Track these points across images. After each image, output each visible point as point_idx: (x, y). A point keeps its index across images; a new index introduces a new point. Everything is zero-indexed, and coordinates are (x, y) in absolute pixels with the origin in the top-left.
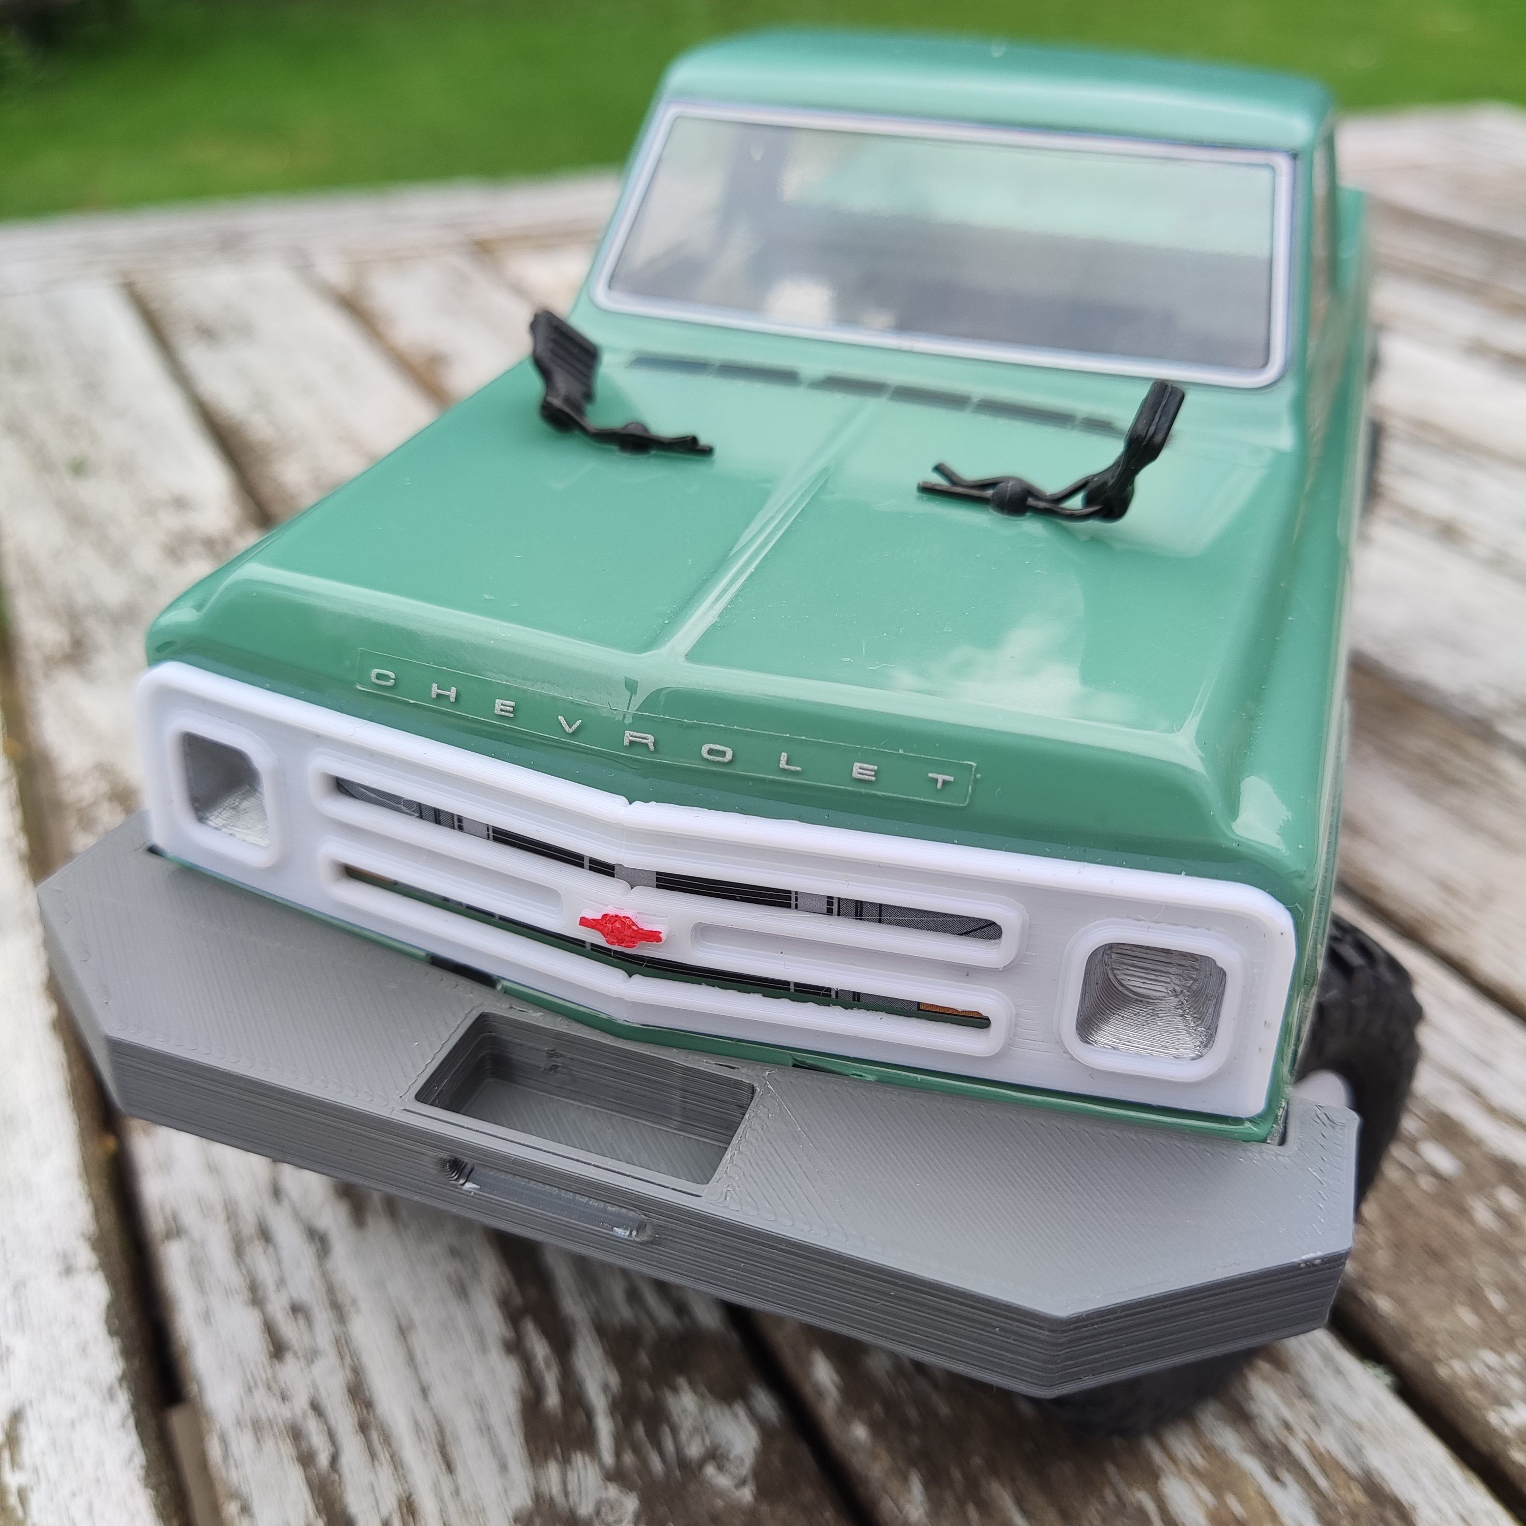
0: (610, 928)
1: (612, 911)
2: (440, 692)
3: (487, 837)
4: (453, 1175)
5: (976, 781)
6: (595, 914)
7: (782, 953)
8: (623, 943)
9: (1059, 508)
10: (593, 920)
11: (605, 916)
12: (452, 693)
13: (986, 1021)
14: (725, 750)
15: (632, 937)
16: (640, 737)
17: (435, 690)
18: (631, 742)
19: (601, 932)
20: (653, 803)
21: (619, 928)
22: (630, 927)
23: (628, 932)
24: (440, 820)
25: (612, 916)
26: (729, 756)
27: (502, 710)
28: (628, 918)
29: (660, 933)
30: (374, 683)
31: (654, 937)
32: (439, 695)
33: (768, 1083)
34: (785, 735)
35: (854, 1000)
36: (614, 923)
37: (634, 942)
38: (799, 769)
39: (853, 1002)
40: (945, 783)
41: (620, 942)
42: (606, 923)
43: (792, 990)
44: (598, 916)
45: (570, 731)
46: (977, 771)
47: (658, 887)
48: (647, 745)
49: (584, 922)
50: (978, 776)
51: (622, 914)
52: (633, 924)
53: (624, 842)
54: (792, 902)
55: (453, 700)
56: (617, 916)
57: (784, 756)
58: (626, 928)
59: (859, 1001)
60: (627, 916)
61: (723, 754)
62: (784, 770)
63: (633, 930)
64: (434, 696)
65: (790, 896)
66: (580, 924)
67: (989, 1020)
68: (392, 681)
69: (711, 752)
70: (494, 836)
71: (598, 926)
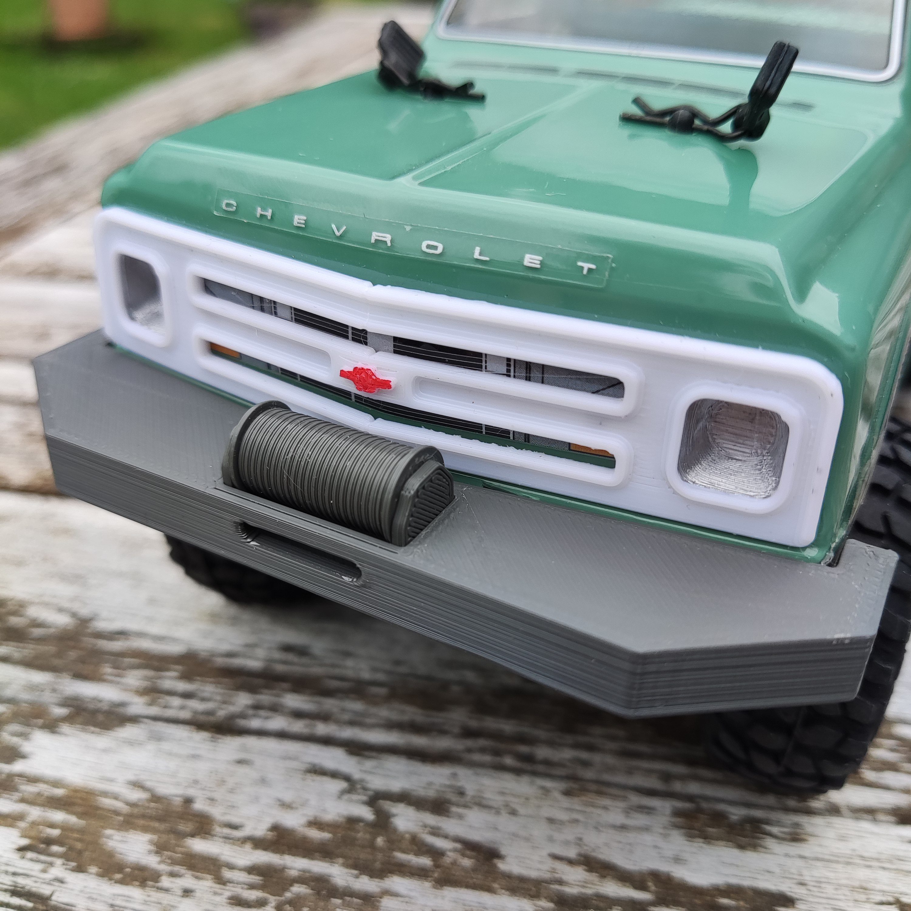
0: (359, 378)
1: (360, 365)
2: (262, 213)
3: (291, 320)
4: (243, 535)
5: (612, 269)
6: (349, 368)
7: (473, 403)
8: (367, 389)
9: (715, 129)
10: (348, 372)
11: (355, 368)
12: (269, 213)
13: (613, 459)
14: (437, 245)
15: (373, 385)
16: (382, 237)
17: (259, 211)
18: (376, 240)
19: (353, 381)
20: (389, 286)
21: (364, 377)
22: (371, 377)
23: (370, 381)
24: (264, 308)
25: (360, 369)
26: (439, 251)
27: (298, 223)
28: (370, 370)
29: (390, 382)
30: (225, 210)
31: (386, 384)
32: (261, 215)
33: (463, 495)
34: (479, 234)
35: (526, 441)
36: (361, 374)
37: (374, 389)
38: (487, 259)
39: (525, 443)
40: (590, 270)
41: (365, 388)
42: (356, 374)
43: (484, 433)
44: (351, 369)
45: (338, 234)
46: (613, 261)
47: (395, 352)
48: (385, 242)
49: (343, 374)
50: (614, 265)
51: (365, 367)
52: (373, 374)
53: (368, 314)
54: (482, 364)
55: (269, 218)
56: (363, 369)
57: (477, 250)
58: (369, 378)
59: (529, 442)
60: (369, 368)
61: (436, 248)
62: (477, 260)
63: (373, 379)
64: (258, 216)
65: (482, 360)
66: (340, 376)
67: (614, 458)
68: (234, 207)
69: (428, 247)
70: (295, 318)
71: (351, 377)
